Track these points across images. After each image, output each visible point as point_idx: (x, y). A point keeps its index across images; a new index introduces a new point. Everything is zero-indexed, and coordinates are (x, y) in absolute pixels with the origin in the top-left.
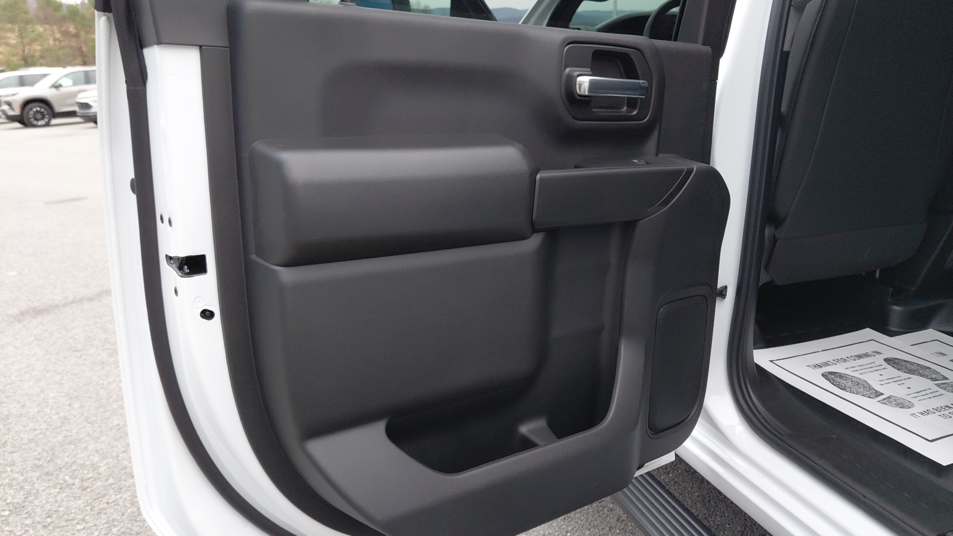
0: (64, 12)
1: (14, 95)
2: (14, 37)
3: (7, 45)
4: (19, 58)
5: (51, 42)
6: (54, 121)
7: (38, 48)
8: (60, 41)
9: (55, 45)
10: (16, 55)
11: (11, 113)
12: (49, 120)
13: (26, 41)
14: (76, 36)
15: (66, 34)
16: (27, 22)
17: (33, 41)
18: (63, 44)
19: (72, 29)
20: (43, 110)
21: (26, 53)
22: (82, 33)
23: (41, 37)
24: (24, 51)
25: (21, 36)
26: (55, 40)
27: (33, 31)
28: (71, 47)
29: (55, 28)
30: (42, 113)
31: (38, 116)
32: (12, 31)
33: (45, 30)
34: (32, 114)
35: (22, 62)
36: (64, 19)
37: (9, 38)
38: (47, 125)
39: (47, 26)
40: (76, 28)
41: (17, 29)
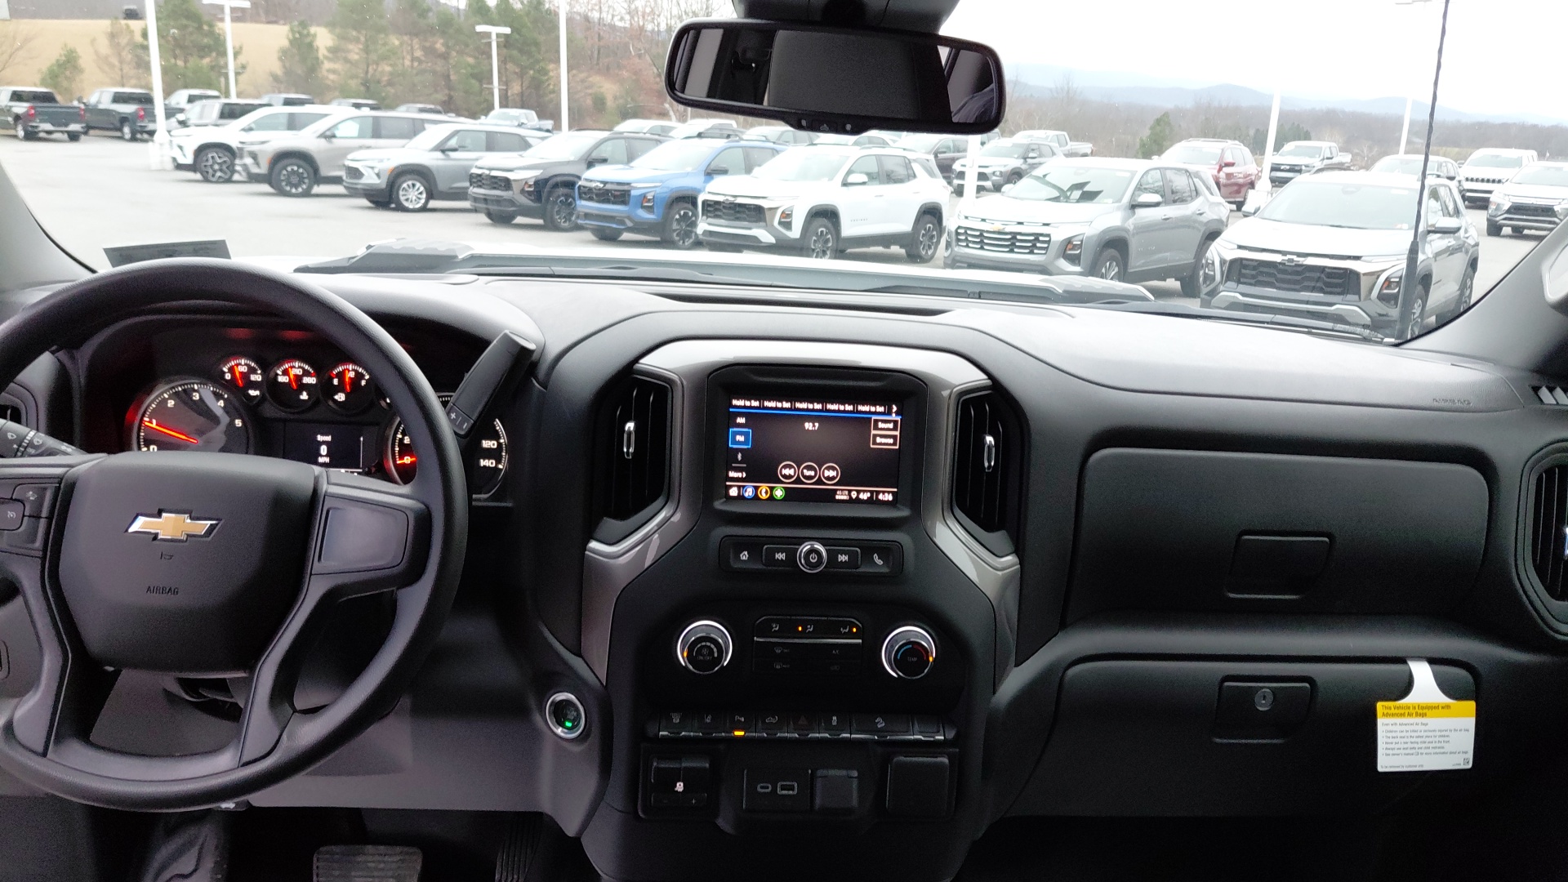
0: (432, 18)
1: (263, 143)
2: (357, 51)
3: (347, 60)
4: (360, 81)
5: (407, 63)
6: (316, 189)
7: (388, 69)
8: (420, 62)
9: (412, 67)
10: (352, 77)
11: (255, 170)
12: (310, 187)
13: (374, 57)
14: (445, 57)
15: (430, 51)
16: (381, 30)
17: (384, 58)
18: (424, 66)
19: (439, 46)
20: (301, 170)
21: (369, 76)
22: (454, 54)
23: (395, 54)
24: (367, 72)
25: (367, 50)
26: (413, 59)
27: (385, 44)
28: (435, 73)
29: (416, 41)
30: (300, 175)
31: (295, 180)
32: (357, 40)
33: (401, 44)
34: (284, 175)
35: (362, 88)
36: (431, 30)
37: (349, 51)
38: (307, 194)
39: (406, 38)
40: (446, 45)
41: (363, 39)
